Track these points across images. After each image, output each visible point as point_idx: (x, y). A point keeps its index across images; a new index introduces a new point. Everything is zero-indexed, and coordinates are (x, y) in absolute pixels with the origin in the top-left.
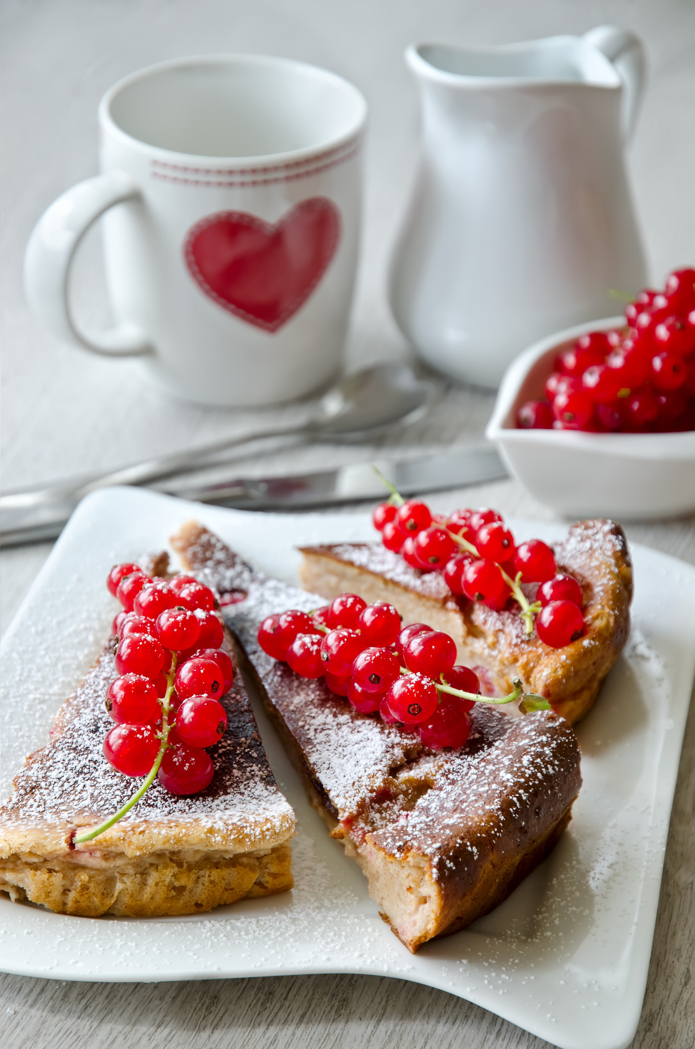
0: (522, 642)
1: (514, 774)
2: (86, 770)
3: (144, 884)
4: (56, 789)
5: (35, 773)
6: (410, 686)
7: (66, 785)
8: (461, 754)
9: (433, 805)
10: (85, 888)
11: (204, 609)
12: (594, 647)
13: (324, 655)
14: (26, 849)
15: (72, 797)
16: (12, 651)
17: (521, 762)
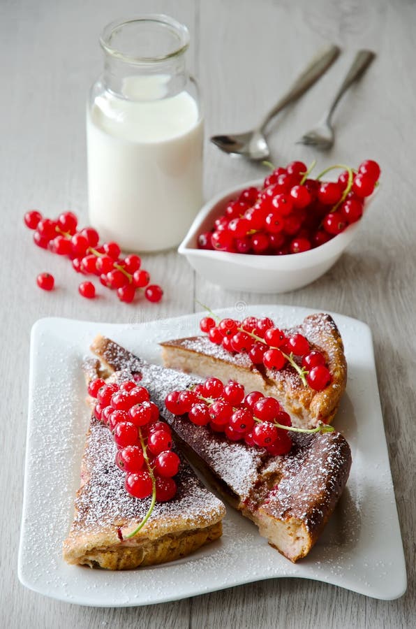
0: (297, 386)
1: (326, 468)
2: (110, 495)
3: (156, 550)
4: (99, 507)
5: (84, 500)
6: (265, 430)
7: (103, 505)
8: (289, 456)
9: (288, 488)
10: (129, 557)
11: (147, 401)
12: (338, 387)
13: (212, 416)
14: (100, 545)
15: (109, 511)
16: (36, 428)
17: (327, 461)
